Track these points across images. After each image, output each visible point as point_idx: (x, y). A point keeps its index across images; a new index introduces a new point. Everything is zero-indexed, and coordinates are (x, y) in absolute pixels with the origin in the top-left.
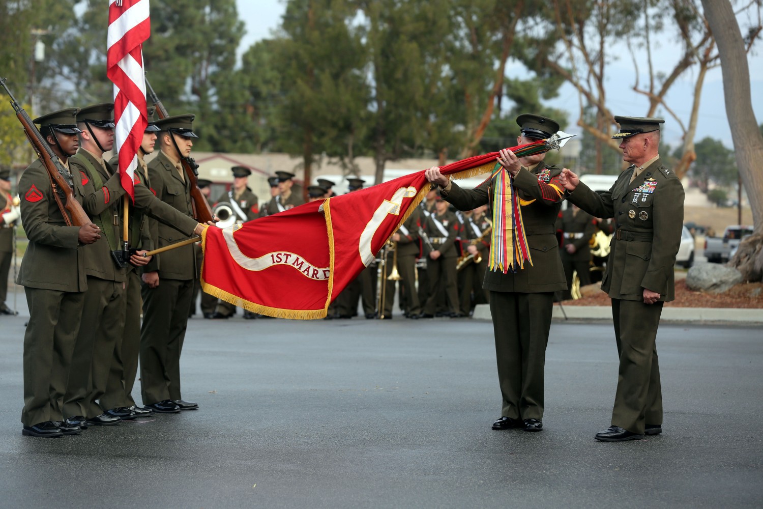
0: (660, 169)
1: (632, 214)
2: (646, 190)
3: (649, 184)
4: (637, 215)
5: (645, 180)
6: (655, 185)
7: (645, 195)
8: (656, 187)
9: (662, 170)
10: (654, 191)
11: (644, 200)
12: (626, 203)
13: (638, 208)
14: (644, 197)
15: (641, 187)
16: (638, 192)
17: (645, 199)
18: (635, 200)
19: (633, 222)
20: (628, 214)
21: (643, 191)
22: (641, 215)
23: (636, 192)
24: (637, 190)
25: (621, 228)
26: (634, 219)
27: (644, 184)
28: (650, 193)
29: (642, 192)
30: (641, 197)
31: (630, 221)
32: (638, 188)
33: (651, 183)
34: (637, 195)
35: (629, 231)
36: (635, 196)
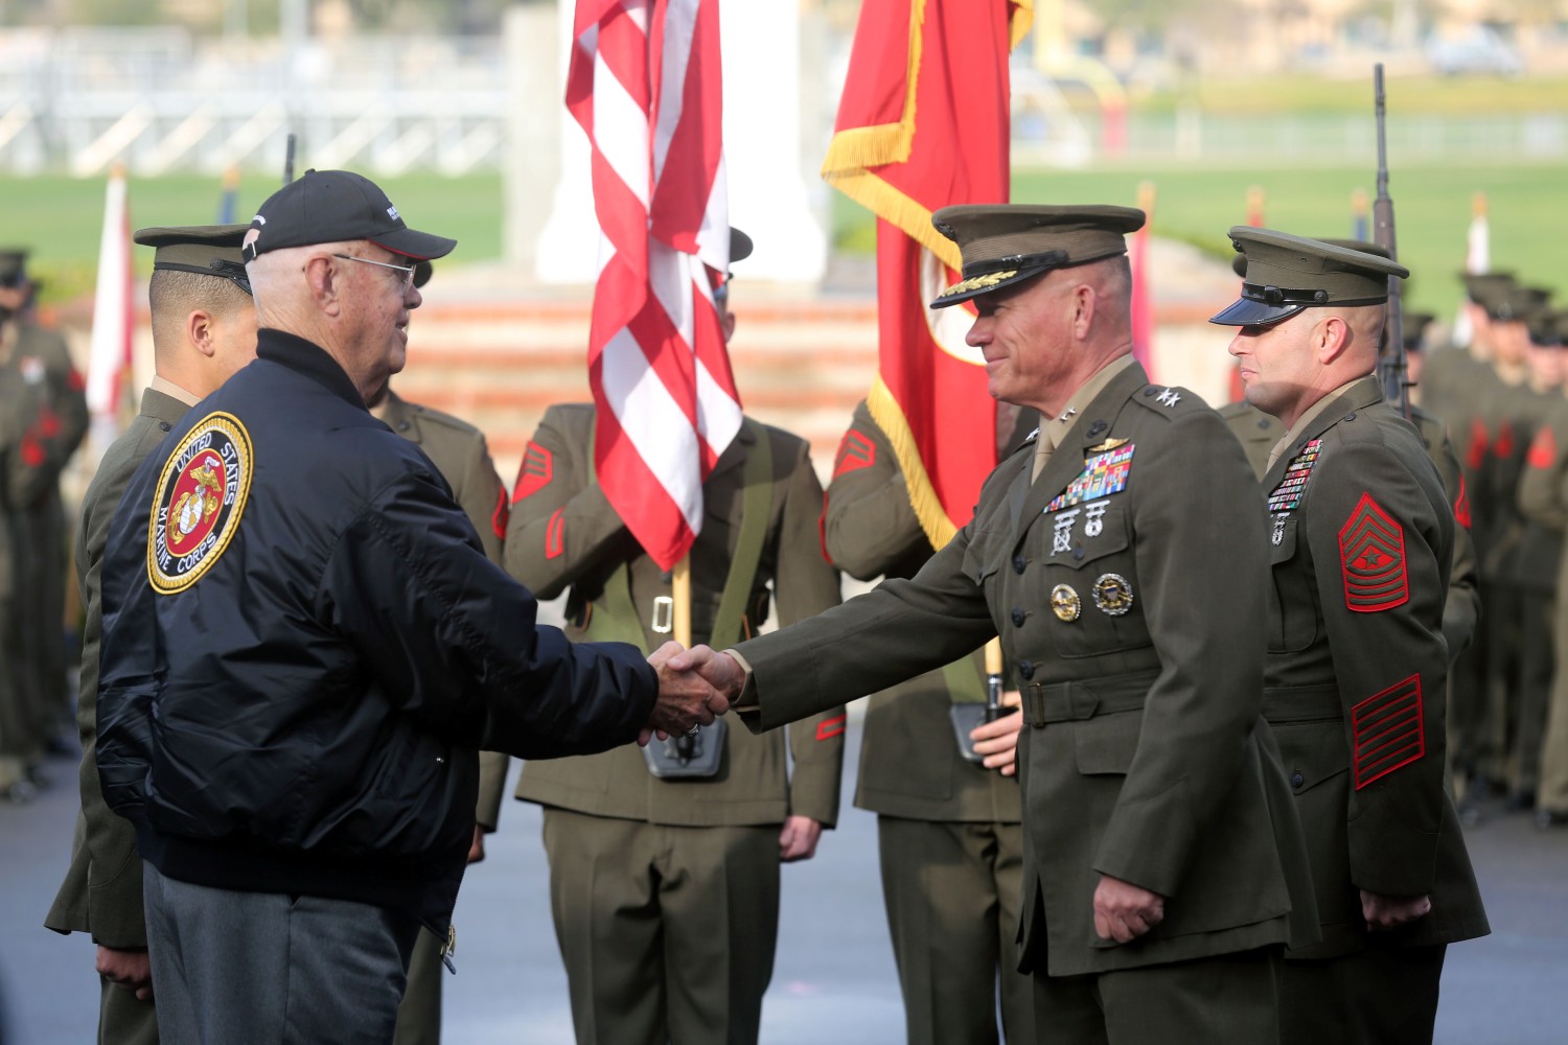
0: (1139, 397)
1: (1065, 600)
2: (1098, 489)
3: (1102, 463)
4: (1086, 602)
5: (1087, 452)
6: (1127, 456)
7: (1097, 509)
8: (1131, 466)
9: (1148, 399)
10: (1126, 480)
11: (1093, 529)
12: (1033, 569)
13: (1083, 567)
14: (1094, 518)
15: (1076, 488)
16: (1069, 508)
17: (1099, 525)
18: (1062, 543)
19: (1080, 635)
20: (1049, 605)
21: (1087, 498)
22: (1101, 594)
23: (1061, 511)
24: (1062, 501)
25: (1040, 675)
26: (1074, 622)
27: (1085, 468)
28: (1114, 493)
29: (1081, 503)
30: (1081, 521)
31: (1068, 634)
32: (1064, 492)
33: (1109, 458)
34: (1064, 521)
35: (1071, 679)
36: (1057, 527)
